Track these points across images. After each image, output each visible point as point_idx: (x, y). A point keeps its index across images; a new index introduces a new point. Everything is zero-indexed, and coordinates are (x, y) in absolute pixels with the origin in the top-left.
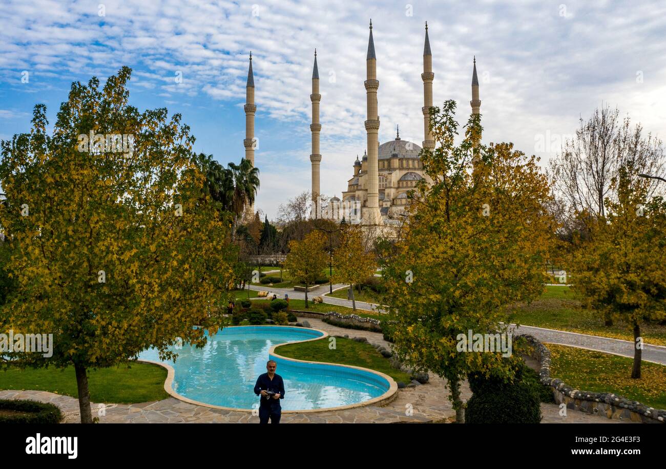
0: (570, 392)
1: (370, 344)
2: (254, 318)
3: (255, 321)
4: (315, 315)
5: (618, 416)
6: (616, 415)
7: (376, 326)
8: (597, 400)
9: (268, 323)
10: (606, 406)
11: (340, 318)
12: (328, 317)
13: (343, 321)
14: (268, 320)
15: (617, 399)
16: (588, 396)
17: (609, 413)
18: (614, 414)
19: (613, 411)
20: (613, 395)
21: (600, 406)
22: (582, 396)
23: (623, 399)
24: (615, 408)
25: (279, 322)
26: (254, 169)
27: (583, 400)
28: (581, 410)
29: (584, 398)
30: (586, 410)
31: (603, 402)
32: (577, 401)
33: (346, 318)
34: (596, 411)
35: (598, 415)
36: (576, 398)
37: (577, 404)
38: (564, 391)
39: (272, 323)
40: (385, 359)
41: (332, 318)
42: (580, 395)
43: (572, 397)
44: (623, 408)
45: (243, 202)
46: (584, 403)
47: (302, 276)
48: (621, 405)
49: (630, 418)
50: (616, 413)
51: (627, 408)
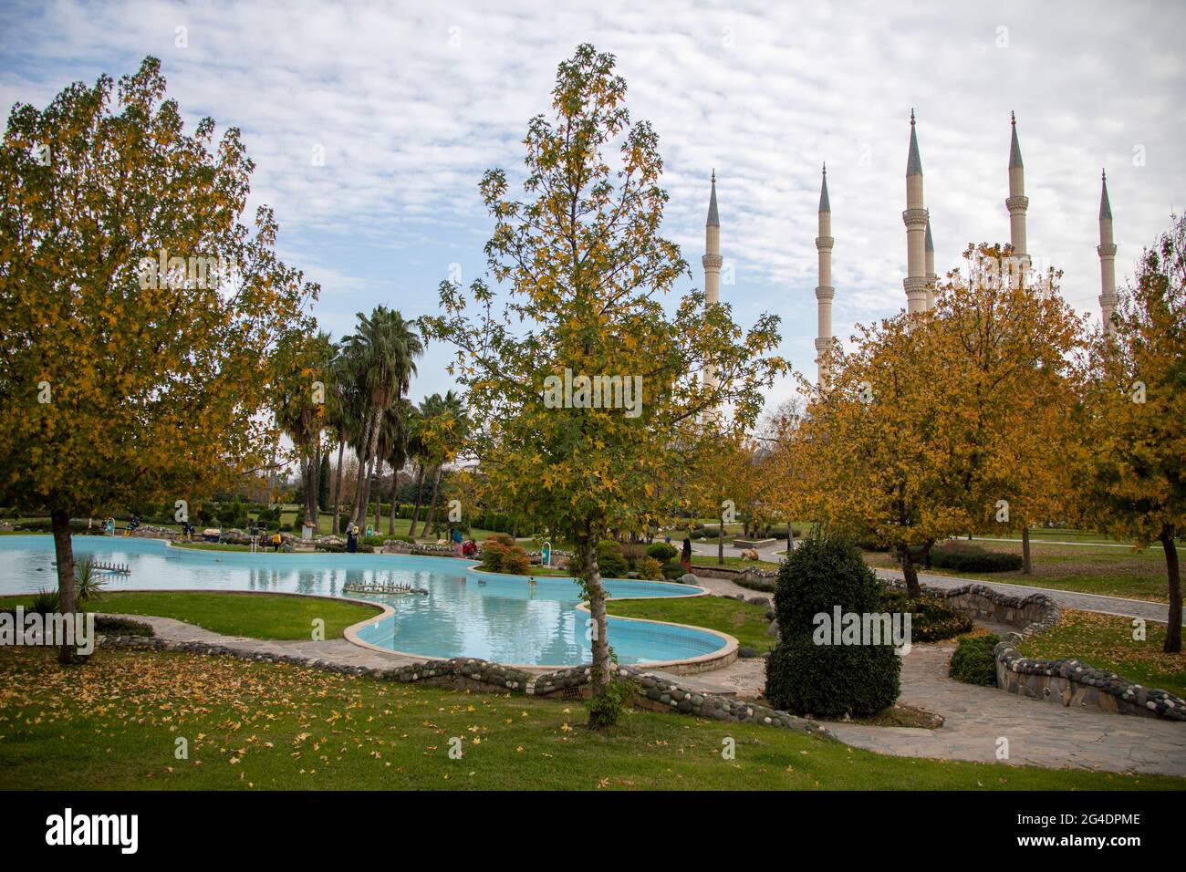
0: (1014, 662)
4: (727, 574)
5: (1080, 700)
6: (1076, 699)
8: (1049, 672)
9: (631, 577)
10: (1062, 681)
11: (760, 576)
12: (743, 575)
13: (765, 581)
14: (632, 573)
15: (1079, 669)
16: (1037, 666)
17: (1066, 695)
18: (1074, 698)
19: (1073, 693)
20: (1074, 662)
21: (1053, 683)
22: (1028, 667)
23: (1091, 670)
24: (1075, 684)
25: (646, 575)
27: (1029, 674)
28: (1027, 694)
29: (1030, 669)
30: (1034, 694)
31: (1057, 675)
32: (1021, 677)
34: (1048, 694)
35: (1051, 701)
36: (1019, 672)
37: (1022, 683)
38: (1008, 661)
39: (638, 578)
41: (749, 577)
42: (1025, 665)
43: (1014, 669)
44: (1088, 684)
46: (1031, 680)
48: (1085, 679)
49: (1100, 706)
50: (1076, 696)
51: (1095, 685)
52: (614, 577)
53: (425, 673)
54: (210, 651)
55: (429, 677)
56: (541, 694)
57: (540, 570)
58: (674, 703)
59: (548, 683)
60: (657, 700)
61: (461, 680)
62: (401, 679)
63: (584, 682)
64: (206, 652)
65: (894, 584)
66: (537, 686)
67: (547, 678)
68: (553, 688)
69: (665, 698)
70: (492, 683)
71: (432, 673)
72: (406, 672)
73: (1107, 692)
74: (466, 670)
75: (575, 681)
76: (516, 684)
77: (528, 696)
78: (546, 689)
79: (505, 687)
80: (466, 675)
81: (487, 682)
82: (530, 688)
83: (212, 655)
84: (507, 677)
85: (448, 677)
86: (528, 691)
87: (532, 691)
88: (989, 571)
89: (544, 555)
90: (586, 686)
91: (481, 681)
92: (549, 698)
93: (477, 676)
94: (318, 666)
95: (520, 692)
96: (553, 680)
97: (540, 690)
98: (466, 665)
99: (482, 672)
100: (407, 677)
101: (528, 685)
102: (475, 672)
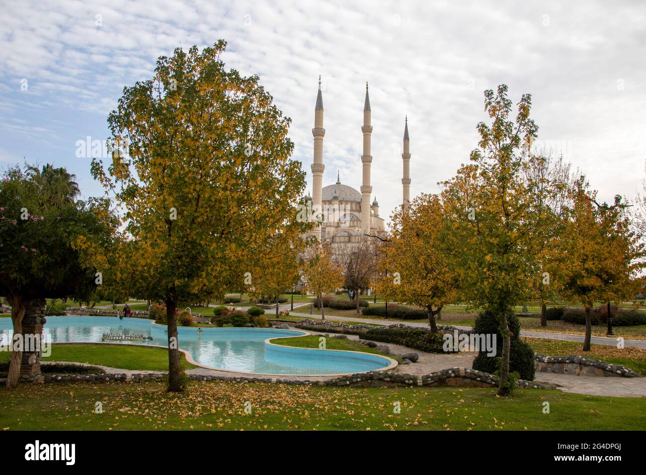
0: (543, 358)
1: (350, 340)
2: (238, 321)
3: (238, 323)
4: (287, 323)
5: (585, 373)
6: (583, 372)
7: (348, 329)
8: (568, 361)
9: (248, 327)
10: (575, 365)
11: (313, 324)
12: (300, 324)
13: (315, 326)
14: (250, 324)
15: (584, 359)
16: (560, 359)
17: (578, 371)
18: (582, 372)
19: (581, 369)
20: (580, 357)
21: (570, 366)
22: (554, 360)
23: (589, 359)
24: (583, 366)
25: (260, 325)
27: (555, 363)
28: (554, 372)
29: (556, 361)
30: (557, 371)
31: (572, 362)
32: (549, 364)
33: (318, 324)
34: (566, 371)
35: (568, 374)
36: (548, 363)
37: (550, 367)
38: (539, 358)
39: (252, 326)
40: (371, 348)
41: (305, 324)
42: (553, 359)
43: (546, 361)
44: (589, 365)
46: (556, 366)
47: (275, 288)
48: (587, 363)
49: (595, 374)
50: (583, 370)
51: (593, 365)
53: (354, 380)
54: (205, 379)
55: (357, 382)
56: (426, 385)
58: (493, 383)
59: (429, 379)
60: (485, 382)
61: (377, 382)
62: (339, 384)
63: (450, 377)
64: (203, 380)
65: (399, 326)
66: (423, 381)
67: (428, 377)
68: (433, 381)
69: (489, 381)
70: (397, 382)
71: (359, 380)
72: (341, 381)
73: (599, 368)
74: (381, 376)
75: (445, 377)
76: (411, 381)
77: (420, 386)
78: (429, 382)
79: (405, 383)
80: (380, 379)
81: (392, 382)
82: (420, 382)
83: (207, 381)
84: (405, 378)
85: (369, 381)
86: (419, 384)
87: (421, 384)
90: (449, 379)
91: (390, 381)
92: (431, 387)
93: (388, 379)
94: (279, 382)
95: (415, 384)
96: (432, 378)
97: (425, 383)
98: (380, 374)
99: (390, 377)
100: (342, 383)
101: (418, 381)
102: (386, 377)
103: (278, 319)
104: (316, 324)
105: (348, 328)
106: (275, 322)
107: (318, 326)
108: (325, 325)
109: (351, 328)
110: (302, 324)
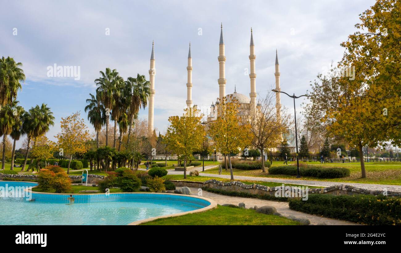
3: (128, 187)
4: (193, 184)
9: (142, 190)
11: (221, 185)
12: (207, 185)
13: (224, 188)
14: (144, 188)
25: (154, 189)
26: (147, 82)
33: (227, 186)
39: (148, 190)
41: (212, 186)
45: (138, 105)
52: (132, 191)
57: (80, 187)
88: (338, 177)
89: (83, 177)
103: (185, 180)
104: (225, 186)
105: (266, 191)
106: (181, 183)
107: (226, 187)
108: (236, 186)
109: (269, 191)
110: (209, 185)
